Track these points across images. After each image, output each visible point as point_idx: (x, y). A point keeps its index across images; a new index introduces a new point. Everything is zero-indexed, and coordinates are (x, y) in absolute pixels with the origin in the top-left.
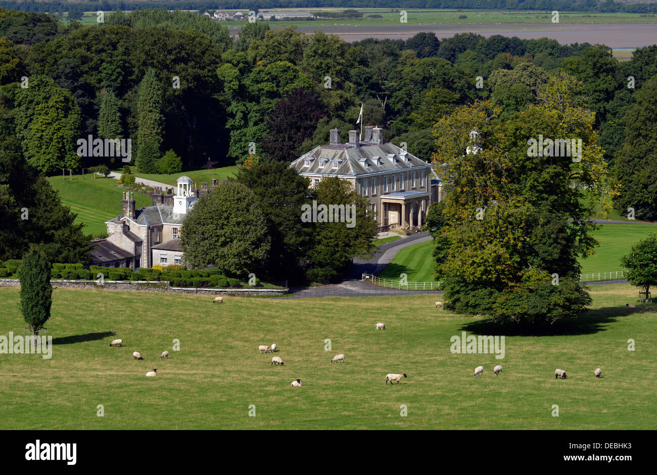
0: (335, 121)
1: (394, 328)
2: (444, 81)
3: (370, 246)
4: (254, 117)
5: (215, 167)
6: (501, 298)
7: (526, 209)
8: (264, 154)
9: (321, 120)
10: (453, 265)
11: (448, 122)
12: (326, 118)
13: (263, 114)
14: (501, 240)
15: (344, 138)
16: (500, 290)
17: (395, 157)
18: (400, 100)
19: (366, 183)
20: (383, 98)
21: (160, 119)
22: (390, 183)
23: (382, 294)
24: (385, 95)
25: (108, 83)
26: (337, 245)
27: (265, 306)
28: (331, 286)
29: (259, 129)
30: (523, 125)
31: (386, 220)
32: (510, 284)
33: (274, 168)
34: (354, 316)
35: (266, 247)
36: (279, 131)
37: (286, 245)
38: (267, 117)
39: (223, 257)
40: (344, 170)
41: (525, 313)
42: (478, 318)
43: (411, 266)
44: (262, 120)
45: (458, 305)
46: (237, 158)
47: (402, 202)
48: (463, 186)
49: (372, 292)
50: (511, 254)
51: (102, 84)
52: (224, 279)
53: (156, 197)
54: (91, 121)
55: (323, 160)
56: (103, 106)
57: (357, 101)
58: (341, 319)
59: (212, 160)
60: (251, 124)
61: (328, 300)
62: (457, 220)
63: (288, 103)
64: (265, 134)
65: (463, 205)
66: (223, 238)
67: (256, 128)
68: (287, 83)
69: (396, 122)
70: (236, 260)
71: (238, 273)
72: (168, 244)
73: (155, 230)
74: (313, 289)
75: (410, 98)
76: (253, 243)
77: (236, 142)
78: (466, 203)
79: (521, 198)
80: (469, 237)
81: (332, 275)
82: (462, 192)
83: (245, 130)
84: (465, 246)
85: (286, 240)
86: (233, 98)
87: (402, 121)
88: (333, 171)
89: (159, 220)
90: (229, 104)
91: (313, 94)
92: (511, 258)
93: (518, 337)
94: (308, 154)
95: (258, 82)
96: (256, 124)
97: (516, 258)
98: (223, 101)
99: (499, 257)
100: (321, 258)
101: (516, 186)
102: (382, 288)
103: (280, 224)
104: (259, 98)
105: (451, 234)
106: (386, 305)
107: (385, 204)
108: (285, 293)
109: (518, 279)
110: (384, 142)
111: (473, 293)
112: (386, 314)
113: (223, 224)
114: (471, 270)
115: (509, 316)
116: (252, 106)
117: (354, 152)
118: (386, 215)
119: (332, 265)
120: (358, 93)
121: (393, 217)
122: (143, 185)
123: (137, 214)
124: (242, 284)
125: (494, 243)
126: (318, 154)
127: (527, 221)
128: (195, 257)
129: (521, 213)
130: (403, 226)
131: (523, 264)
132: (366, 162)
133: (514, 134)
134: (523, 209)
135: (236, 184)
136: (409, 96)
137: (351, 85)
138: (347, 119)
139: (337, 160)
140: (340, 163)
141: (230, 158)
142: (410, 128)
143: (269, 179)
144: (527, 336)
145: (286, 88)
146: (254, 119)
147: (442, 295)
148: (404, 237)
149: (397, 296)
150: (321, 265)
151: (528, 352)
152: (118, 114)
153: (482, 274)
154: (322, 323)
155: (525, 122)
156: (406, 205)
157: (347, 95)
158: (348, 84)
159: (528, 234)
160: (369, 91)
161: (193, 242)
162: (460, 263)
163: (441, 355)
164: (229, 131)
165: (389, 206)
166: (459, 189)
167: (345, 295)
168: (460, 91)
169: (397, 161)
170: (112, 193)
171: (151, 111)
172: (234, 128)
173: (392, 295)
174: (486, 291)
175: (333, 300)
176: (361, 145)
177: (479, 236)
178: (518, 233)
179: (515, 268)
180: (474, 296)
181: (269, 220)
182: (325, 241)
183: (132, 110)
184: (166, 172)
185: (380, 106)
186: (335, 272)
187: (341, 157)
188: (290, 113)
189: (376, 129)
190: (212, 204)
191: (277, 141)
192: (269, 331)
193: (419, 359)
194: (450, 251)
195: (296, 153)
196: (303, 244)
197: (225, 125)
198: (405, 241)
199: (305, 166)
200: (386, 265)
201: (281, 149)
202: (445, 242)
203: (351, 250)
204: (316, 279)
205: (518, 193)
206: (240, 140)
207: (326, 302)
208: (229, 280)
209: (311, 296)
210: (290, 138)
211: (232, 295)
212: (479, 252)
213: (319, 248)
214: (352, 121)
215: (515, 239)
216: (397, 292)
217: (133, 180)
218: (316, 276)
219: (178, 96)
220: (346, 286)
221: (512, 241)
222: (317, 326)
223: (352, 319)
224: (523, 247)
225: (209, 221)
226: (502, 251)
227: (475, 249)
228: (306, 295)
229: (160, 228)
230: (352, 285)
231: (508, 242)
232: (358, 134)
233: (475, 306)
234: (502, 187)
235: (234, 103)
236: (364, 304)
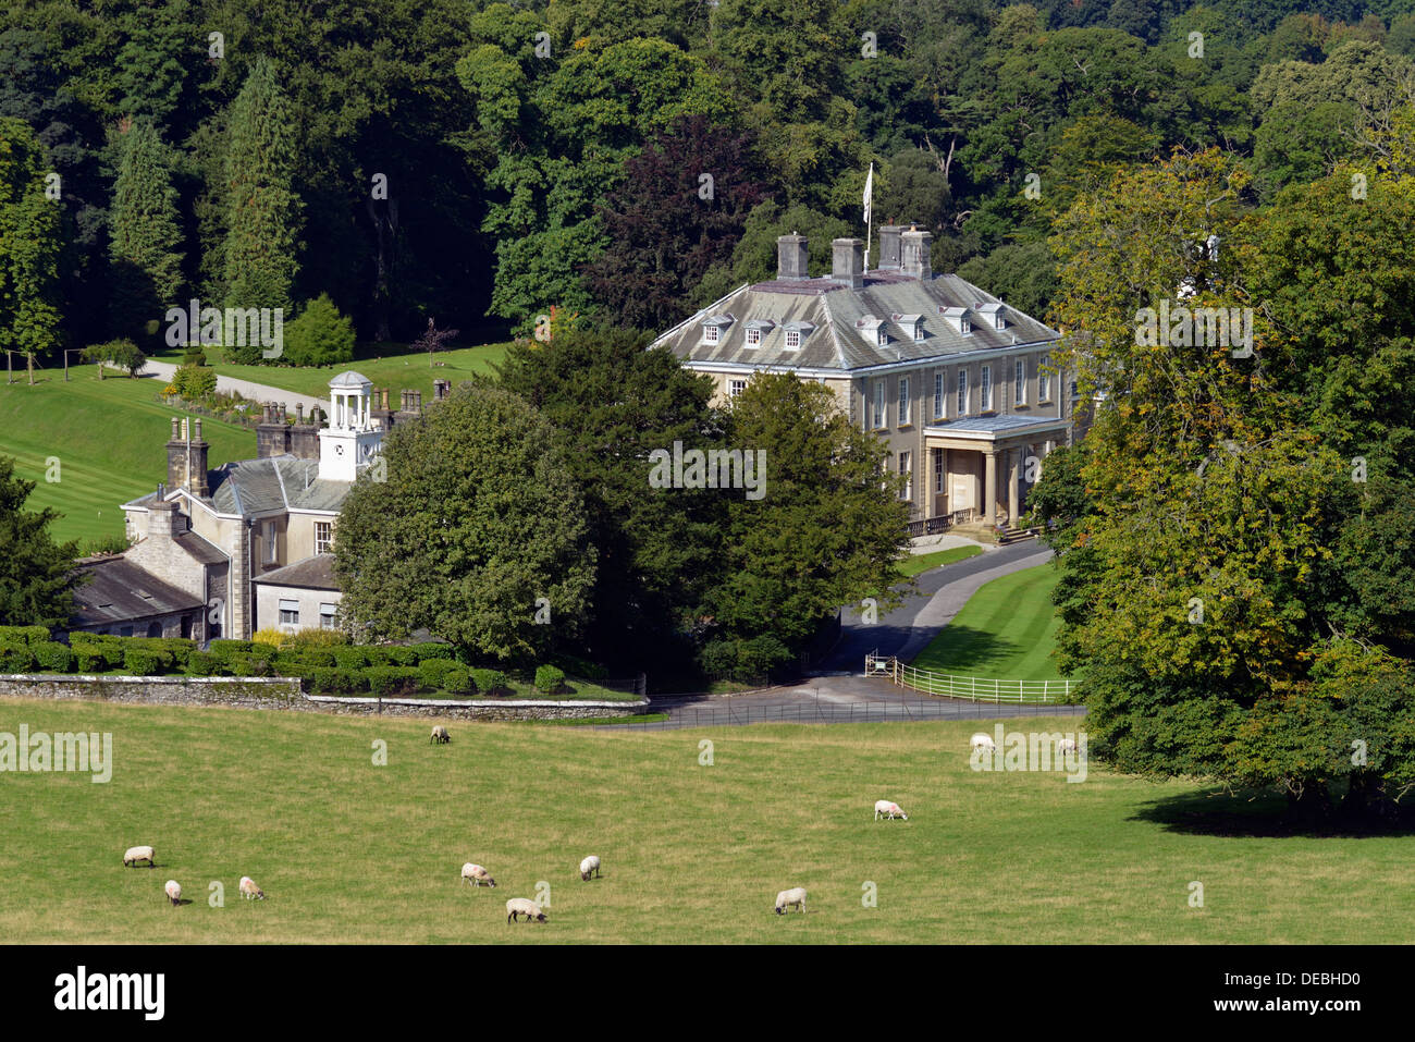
0: (797, 212)
1: (944, 814)
2: (1118, 95)
3: (887, 577)
4: (563, 199)
5: (450, 344)
6: (1248, 725)
7: (1318, 465)
8: (593, 309)
9: (756, 210)
10: (1109, 629)
11: (1094, 213)
12: (769, 204)
13: (589, 192)
14: (1249, 555)
15: (818, 262)
16: (1246, 703)
17: (966, 317)
18: (991, 150)
19: (881, 391)
20: (943, 146)
21: (292, 205)
22: (951, 390)
23: (923, 716)
24: (949, 137)
25: (141, 101)
26: (791, 573)
27: (573, 751)
28: (776, 692)
29: (580, 237)
30: (1314, 221)
31: (941, 501)
32: (1276, 685)
33: (607, 349)
34: (829, 778)
35: (583, 577)
36: (637, 243)
37: (641, 571)
38: (601, 202)
39: (460, 606)
40: (819, 354)
41: (1320, 771)
42: (1184, 785)
43: (1011, 632)
44: (588, 211)
45: (1124, 745)
46: (515, 320)
47: (987, 448)
48: (1137, 400)
49: (893, 708)
50: (1280, 599)
51: (124, 104)
52: (460, 670)
53: (269, 431)
54: (90, 211)
55: (757, 325)
56: (125, 167)
57: (866, 152)
58: (793, 789)
59: (439, 326)
60: (556, 219)
61: (764, 733)
62: (1124, 497)
63: (664, 159)
64: (596, 249)
65: (1140, 454)
66: (457, 554)
67: (570, 232)
68: (660, 102)
69: (977, 218)
70: (496, 616)
71: (503, 653)
72: (303, 568)
73: (264, 527)
74: (723, 699)
75: (1019, 147)
76: (545, 567)
77: (511, 274)
78: (1149, 450)
79: (1307, 435)
80: (1157, 547)
81: (777, 661)
82: (1135, 416)
83: (539, 239)
84: (1145, 573)
85: (642, 558)
86: (505, 145)
87: (995, 211)
88: (786, 356)
89: (277, 499)
90: (492, 164)
91: (735, 134)
92: (1278, 609)
93: (1299, 841)
94: (716, 307)
95: (577, 99)
96: (570, 220)
97: (1295, 610)
98: (474, 153)
99: (1244, 605)
100: (743, 609)
101: (1294, 398)
102: (924, 697)
103: (625, 511)
104: (579, 144)
105: (1106, 538)
106: (930, 747)
107: (937, 452)
108: (639, 711)
109: (1300, 672)
110: (938, 272)
111: (1167, 712)
112: (925, 773)
113: (458, 512)
114: (1162, 643)
115: (1270, 780)
116: (561, 169)
117: (848, 300)
118: (940, 485)
119: (779, 631)
120: (871, 131)
121: (961, 490)
122: (239, 398)
123: (212, 483)
124: (513, 685)
125: (1229, 564)
126: (741, 307)
127: (1325, 501)
128: (378, 607)
129: (1309, 480)
130: (989, 519)
131: (1315, 625)
132: (881, 330)
133: (1289, 246)
134: (1314, 466)
135: (495, 395)
136: (1016, 138)
137: (849, 106)
138: (836, 206)
139: (797, 324)
140: (806, 332)
141: (496, 319)
142: (1018, 233)
143: (594, 379)
144: (1325, 835)
145: (656, 117)
146: (564, 207)
147: (1079, 718)
148: (991, 548)
149: (965, 722)
150: (745, 630)
151: (1324, 885)
152: (171, 192)
153: (1194, 657)
154: (733, 800)
155: (1320, 212)
156: (997, 456)
157: (836, 136)
158: (839, 104)
159: (1327, 538)
160: (904, 125)
161: (370, 563)
162: (1129, 624)
163: (1068, 893)
164: (492, 239)
165: (948, 460)
166: (1126, 409)
167: (815, 718)
168: (1164, 124)
169: (974, 328)
170: (148, 421)
171: (264, 184)
172: (506, 231)
173: (951, 717)
174: (1205, 706)
175: (777, 732)
176: (868, 282)
177: (1185, 545)
178: (1299, 536)
179: (1290, 638)
180: (1169, 720)
181: (592, 501)
182: (756, 562)
183: (211, 180)
184: (308, 361)
185: (933, 168)
186: (785, 652)
187: (808, 316)
188: (670, 190)
189: (913, 233)
190: (426, 452)
191: (629, 269)
192: (577, 822)
193: (1002, 903)
194: (1102, 589)
195: (686, 304)
196: (692, 569)
197: (479, 223)
198: (995, 561)
199: (705, 341)
200: (938, 631)
201: (643, 295)
202: (1089, 564)
203: (832, 588)
204: (729, 670)
205: (1299, 419)
206: (524, 269)
207: (757, 738)
208: (474, 672)
209: (712, 719)
210: (670, 263)
211: (485, 717)
212: (1185, 591)
213: (739, 580)
214: (851, 213)
215: (1289, 554)
216: (965, 709)
217: (210, 383)
218: (731, 662)
219: (344, 140)
220: (819, 691)
221: (1281, 560)
222: (718, 807)
223: (824, 787)
224: (1315, 578)
225: (418, 503)
226: (1251, 588)
227: (1175, 584)
228: (700, 718)
229: (281, 523)
230: (835, 690)
231: (1269, 562)
232: (859, 249)
233: (1173, 750)
234: (1252, 402)
235: (506, 161)
236: (867, 743)
